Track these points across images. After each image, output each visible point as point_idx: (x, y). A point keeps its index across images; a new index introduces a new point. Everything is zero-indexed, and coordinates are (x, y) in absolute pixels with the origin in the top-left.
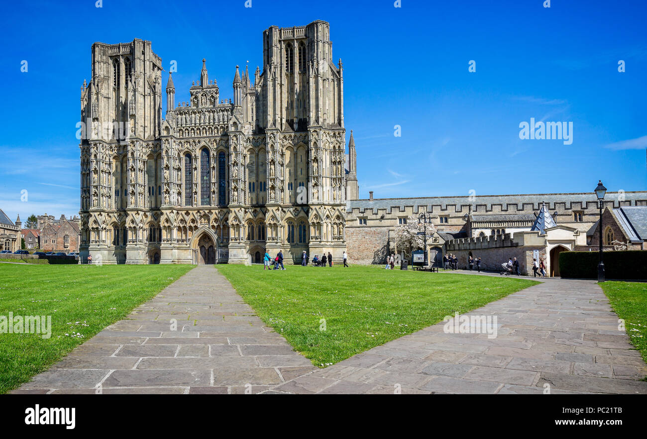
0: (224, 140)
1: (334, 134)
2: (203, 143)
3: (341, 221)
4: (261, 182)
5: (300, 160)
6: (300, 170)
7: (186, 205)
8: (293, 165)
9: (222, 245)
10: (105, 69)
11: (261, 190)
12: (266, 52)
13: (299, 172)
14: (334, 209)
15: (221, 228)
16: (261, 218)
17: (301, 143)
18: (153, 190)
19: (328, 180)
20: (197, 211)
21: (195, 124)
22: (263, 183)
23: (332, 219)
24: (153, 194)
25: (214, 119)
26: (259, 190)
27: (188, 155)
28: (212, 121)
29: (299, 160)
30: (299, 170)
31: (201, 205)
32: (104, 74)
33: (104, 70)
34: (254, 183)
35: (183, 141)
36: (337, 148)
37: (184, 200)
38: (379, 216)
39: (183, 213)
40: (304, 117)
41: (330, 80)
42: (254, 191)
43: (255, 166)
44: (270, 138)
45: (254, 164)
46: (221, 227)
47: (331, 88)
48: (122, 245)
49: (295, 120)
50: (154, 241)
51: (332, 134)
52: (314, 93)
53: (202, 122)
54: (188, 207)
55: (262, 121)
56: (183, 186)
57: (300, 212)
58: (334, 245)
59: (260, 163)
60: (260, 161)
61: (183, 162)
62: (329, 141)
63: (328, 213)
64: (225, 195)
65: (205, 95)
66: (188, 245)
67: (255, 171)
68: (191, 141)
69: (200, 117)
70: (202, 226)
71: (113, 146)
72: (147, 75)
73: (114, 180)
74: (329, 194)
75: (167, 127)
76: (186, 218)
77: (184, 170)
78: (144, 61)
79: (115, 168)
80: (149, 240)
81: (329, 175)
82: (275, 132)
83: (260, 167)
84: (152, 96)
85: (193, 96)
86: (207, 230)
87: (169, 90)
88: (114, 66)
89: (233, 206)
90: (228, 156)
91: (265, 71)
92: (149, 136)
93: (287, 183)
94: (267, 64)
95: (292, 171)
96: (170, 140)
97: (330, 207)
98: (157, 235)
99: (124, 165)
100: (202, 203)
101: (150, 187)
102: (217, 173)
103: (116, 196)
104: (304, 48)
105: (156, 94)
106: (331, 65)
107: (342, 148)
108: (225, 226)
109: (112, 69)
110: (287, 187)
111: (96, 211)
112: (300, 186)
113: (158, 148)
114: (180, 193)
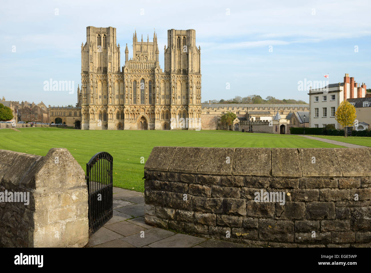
0: (152, 76)
1: (197, 77)
2: (142, 77)
3: (200, 112)
4: (167, 95)
5: (183, 86)
7: (134, 103)
8: (180, 88)
9: (150, 121)
10: (94, 39)
12: (169, 40)
13: (183, 92)
17: (184, 79)
18: (118, 96)
19: (195, 95)
20: (139, 106)
21: (138, 68)
23: (196, 111)
24: (118, 98)
25: (147, 66)
26: (166, 98)
27: (135, 81)
28: (146, 67)
34: (164, 95)
35: (132, 75)
36: (198, 82)
37: (133, 101)
38: (214, 110)
39: (133, 107)
40: (185, 69)
42: (164, 98)
44: (173, 77)
45: (164, 87)
46: (150, 114)
47: (196, 58)
48: (103, 121)
49: (182, 70)
50: (119, 119)
51: (196, 76)
52: (191, 59)
53: (141, 67)
54: (135, 104)
55: (167, 69)
56: (133, 95)
57: (183, 108)
59: (166, 87)
60: (166, 86)
61: (133, 84)
62: (195, 79)
63: (195, 109)
65: (143, 56)
66: (135, 122)
67: (164, 90)
68: (137, 75)
69: (140, 65)
70: (141, 113)
71: (99, 75)
72: (115, 43)
73: (99, 91)
74: (195, 101)
75: (127, 69)
76: (135, 109)
77: (133, 88)
78: (113, 37)
79: (99, 86)
80: (116, 119)
81: (195, 93)
82: (175, 75)
83: (166, 88)
84: (117, 54)
85: (138, 56)
86: (144, 115)
87: (126, 52)
88: (98, 37)
89: (157, 105)
90: (153, 83)
91: (168, 47)
92: (116, 72)
93: (178, 96)
94: (169, 44)
95: (180, 91)
96: (128, 75)
97: (196, 106)
98: (120, 117)
99: (104, 84)
100: (141, 103)
101: (116, 95)
102: (148, 90)
103: (100, 98)
104: (185, 39)
105: (119, 53)
106: (196, 48)
107: (200, 82)
108: (151, 113)
109: (97, 39)
110: (178, 97)
111: (93, 105)
112: (183, 97)
113: (120, 77)
114: (131, 98)
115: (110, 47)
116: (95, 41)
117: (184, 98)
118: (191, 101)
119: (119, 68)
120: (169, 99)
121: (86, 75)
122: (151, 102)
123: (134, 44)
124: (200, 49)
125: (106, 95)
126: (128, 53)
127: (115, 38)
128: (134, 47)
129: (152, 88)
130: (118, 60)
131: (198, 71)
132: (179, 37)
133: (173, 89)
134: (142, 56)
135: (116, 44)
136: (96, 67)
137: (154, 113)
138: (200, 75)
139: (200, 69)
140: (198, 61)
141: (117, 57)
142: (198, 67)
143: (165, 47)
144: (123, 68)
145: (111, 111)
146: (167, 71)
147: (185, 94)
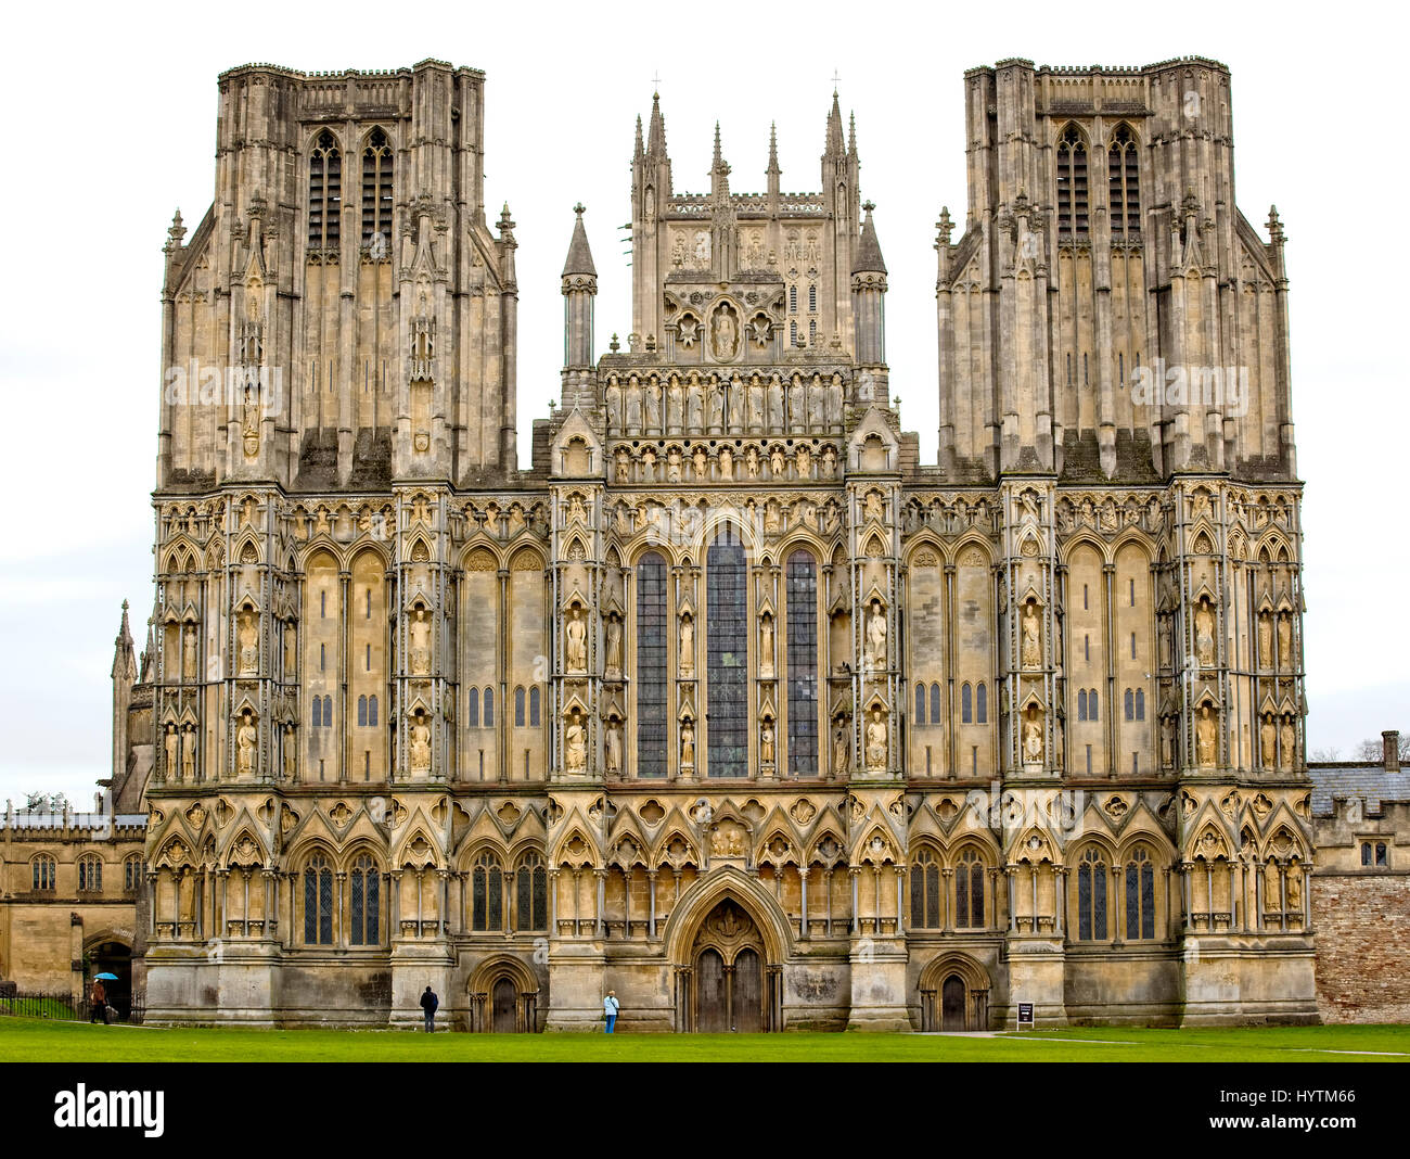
0: (813, 503)
1: (1263, 499)
3: (1295, 850)
4: (966, 685)
5: (1127, 598)
6: (1128, 639)
7: (642, 771)
8: (1098, 618)
9: (804, 948)
10: (283, 175)
11: (967, 719)
12: (982, 157)
13: (1124, 650)
14: (1269, 804)
15: (799, 877)
16: (970, 836)
17: (1133, 530)
18: (489, 704)
19: (1245, 684)
20: (693, 801)
21: (686, 430)
22: (974, 691)
23: (1262, 845)
24: (489, 722)
25: (767, 410)
26: (958, 717)
27: (658, 557)
28: (758, 420)
29: (1123, 599)
30: (1124, 642)
31: (711, 773)
32: (277, 197)
33: (278, 182)
34: (935, 686)
35: (631, 499)
36: (1274, 555)
37: (633, 753)
39: (636, 803)
40: (1140, 425)
41: (1240, 284)
42: (936, 718)
43: (939, 618)
44: (1021, 505)
45: (937, 609)
46: (803, 871)
47: (1245, 319)
48: (347, 942)
49: (1108, 437)
50: (496, 925)
51: (1253, 497)
53: (716, 421)
54: (652, 781)
55: (968, 431)
56: (632, 692)
57: (1133, 813)
58: (1271, 948)
59: (963, 607)
60: (960, 595)
61: (632, 585)
62: (1246, 527)
63: (1247, 818)
64: (813, 737)
65: (732, 311)
66: (656, 949)
67: (940, 639)
70: (715, 866)
71: (311, 504)
72: (467, 211)
73: (311, 650)
74: (1247, 738)
75: (578, 441)
76: (651, 831)
77: (632, 621)
78: (457, 150)
79: (314, 603)
80: (470, 924)
81: (1244, 666)
82: (1041, 486)
83: (962, 621)
84: (493, 302)
85: (680, 314)
86: (738, 884)
87: (579, 281)
88: (316, 161)
89: (869, 786)
90: (830, 572)
91: (976, 229)
92: (473, 469)
93: (1075, 693)
94: (983, 201)
95: (1096, 643)
96: (591, 497)
97: (1255, 793)
98: (510, 900)
99: (359, 590)
100: (716, 766)
101: (474, 691)
102: (782, 641)
103: (316, 723)
104: (1132, 153)
105: (508, 291)
106: (1242, 227)
107: (1293, 558)
108: (816, 866)
109: (305, 173)
110: (1074, 709)
111: (252, 790)
112: (1128, 706)
113: (516, 523)
114: (617, 722)
115: (423, 242)
116: (292, 187)
117: (1141, 716)
118: (1206, 743)
119: (506, 431)
120: (992, 726)
121: (201, 510)
122: (813, 755)
123: (640, 215)
124: (1279, 240)
125: (380, 687)
126: (591, 289)
127: (468, 159)
128: (639, 237)
129: (822, 618)
130: (493, 364)
131: (1270, 449)
132: (1071, 134)
133: (1031, 624)
134: (717, 311)
135: (478, 217)
136: (290, 431)
137: (842, 865)
138: (1290, 491)
139: (1283, 422)
140: (1267, 350)
141: (493, 331)
142: (1269, 410)
143: (946, 225)
144: (543, 434)
145: (419, 842)
146: (965, 450)
147: (1149, 671)
